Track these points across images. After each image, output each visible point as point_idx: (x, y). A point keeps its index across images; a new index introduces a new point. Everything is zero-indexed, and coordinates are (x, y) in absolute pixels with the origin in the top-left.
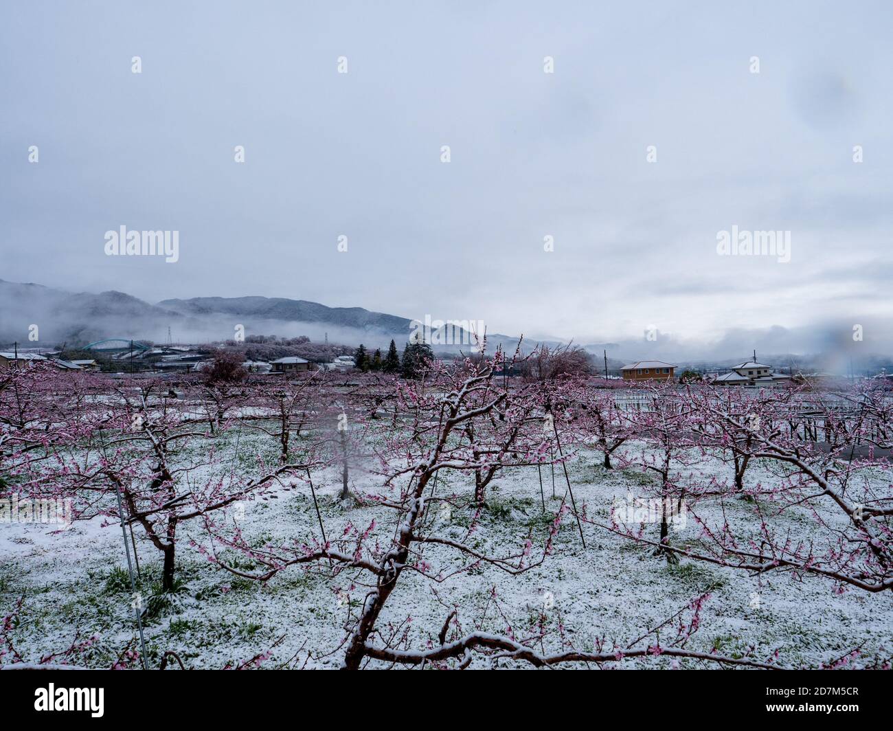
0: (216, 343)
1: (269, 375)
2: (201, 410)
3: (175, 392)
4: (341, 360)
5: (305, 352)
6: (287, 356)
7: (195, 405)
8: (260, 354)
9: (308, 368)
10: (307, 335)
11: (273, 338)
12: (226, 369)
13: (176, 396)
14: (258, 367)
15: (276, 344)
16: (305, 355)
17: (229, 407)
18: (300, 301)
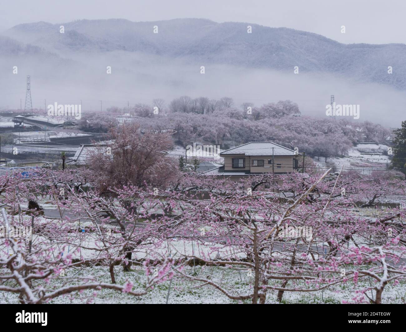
0: (115, 111)
1: (219, 177)
2: (91, 241)
3: (40, 205)
4: (362, 152)
5: (290, 134)
6: (253, 141)
7: (80, 231)
8: (199, 135)
9: (296, 167)
10: (294, 100)
11: (226, 102)
12: (136, 163)
13: (41, 212)
14: (196, 161)
15: (232, 115)
16: (289, 139)
17: (144, 238)
18: (281, 29)
